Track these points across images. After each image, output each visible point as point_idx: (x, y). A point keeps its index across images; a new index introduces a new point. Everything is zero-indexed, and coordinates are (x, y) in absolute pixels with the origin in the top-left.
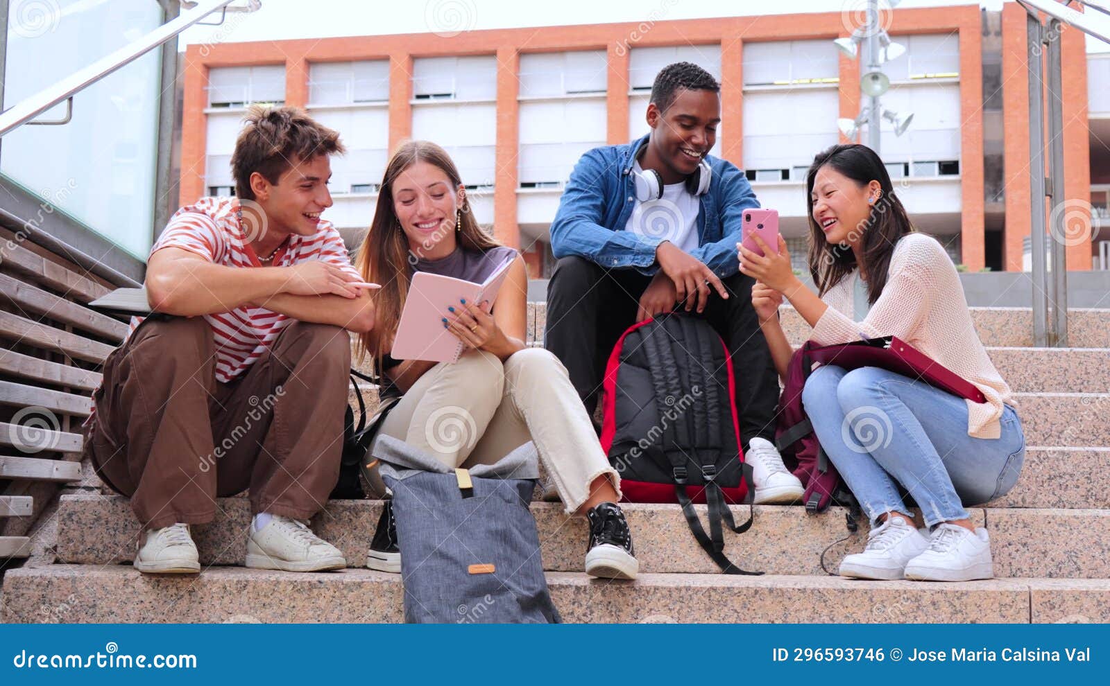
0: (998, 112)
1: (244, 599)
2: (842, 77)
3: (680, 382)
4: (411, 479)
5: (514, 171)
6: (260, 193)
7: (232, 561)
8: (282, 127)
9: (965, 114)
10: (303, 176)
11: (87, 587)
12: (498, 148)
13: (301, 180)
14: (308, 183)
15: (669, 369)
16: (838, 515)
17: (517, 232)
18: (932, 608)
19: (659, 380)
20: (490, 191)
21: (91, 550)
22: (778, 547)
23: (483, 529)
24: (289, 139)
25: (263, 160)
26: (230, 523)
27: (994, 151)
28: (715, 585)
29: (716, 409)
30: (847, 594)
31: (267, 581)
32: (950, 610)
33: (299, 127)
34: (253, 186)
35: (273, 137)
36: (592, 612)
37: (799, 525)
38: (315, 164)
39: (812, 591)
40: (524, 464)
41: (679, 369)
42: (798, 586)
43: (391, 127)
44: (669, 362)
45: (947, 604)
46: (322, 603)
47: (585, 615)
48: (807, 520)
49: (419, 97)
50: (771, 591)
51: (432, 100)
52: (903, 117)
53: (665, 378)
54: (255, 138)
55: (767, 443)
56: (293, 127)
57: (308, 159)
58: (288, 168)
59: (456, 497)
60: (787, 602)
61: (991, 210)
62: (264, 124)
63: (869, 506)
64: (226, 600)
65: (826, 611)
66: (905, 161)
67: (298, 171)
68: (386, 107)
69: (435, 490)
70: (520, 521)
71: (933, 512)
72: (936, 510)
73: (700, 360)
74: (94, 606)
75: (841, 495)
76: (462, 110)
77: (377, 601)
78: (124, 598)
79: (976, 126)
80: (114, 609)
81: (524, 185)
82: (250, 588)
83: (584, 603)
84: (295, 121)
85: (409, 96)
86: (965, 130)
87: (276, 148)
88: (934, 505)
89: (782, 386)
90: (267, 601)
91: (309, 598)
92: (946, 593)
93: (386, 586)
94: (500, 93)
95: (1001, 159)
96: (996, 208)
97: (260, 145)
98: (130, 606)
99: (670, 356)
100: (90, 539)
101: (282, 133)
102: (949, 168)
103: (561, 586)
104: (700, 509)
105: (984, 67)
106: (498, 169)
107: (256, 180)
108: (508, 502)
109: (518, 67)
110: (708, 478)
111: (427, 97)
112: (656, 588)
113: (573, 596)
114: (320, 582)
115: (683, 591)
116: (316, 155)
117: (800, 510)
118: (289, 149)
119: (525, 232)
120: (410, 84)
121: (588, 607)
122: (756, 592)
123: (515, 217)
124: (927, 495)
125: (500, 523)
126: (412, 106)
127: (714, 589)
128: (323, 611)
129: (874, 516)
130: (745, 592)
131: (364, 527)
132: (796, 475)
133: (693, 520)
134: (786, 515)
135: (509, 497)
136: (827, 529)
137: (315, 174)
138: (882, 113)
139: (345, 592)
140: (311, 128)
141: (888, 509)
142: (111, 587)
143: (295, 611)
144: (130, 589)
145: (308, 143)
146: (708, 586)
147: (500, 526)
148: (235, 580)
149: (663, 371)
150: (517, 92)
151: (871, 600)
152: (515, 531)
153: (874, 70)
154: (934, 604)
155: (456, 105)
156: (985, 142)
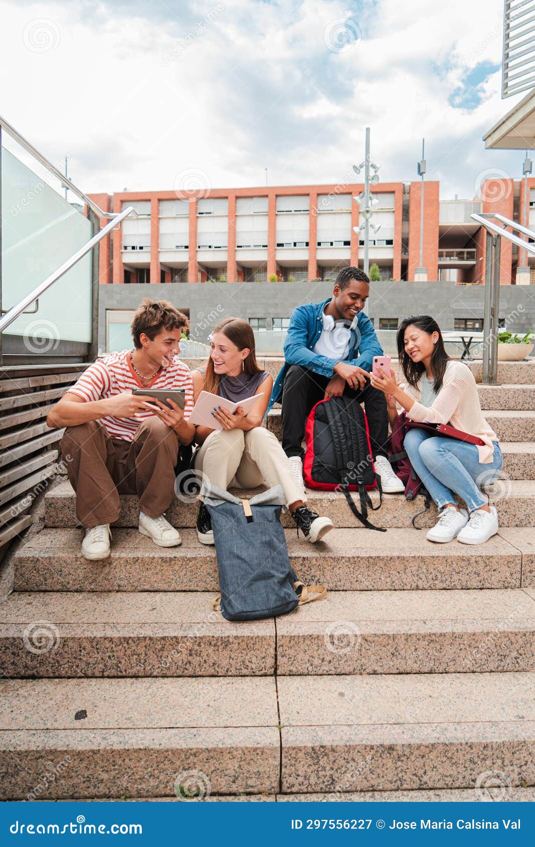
0: (407, 222)
1: (137, 566)
2: (353, 208)
3: (345, 435)
4: (221, 507)
5: (235, 242)
6: (145, 344)
7: (131, 525)
8: (159, 312)
9: (396, 224)
10: (167, 338)
11: (57, 562)
12: (229, 233)
13: (166, 340)
14: (169, 341)
15: (339, 428)
16: (421, 499)
17: (236, 263)
18: (475, 564)
19: (335, 434)
20: (226, 249)
21: (62, 521)
22: (392, 515)
23: (259, 541)
24: (162, 319)
25: (147, 328)
26: (129, 507)
27: (406, 236)
28: (371, 555)
29: (363, 448)
30: (435, 558)
31: (149, 558)
32: (484, 565)
33: (167, 313)
34: (141, 340)
35: (154, 317)
36: (311, 569)
37: (402, 505)
38: (173, 332)
39: (418, 557)
40: (277, 498)
41: (344, 425)
42: (412, 555)
43: (190, 225)
44: (339, 424)
45: (483, 562)
46: (176, 568)
47: (307, 571)
48: (406, 502)
49: (200, 213)
50: (398, 558)
51: (204, 215)
52: (377, 226)
53: (338, 433)
54: (144, 316)
55: (385, 459)
56: (165, 313)
57: (170, 329)
58: (160, 333)
59: (244, 521)
60: (406, 563)
61: (404, 258)
62: (150, 309)
63: (438, 500)
64: (128, 567)
65: (425, 567)
66: (374, 239)
67: (165, 335)
68: (188, 217)
69: (233, 515)
70: (276, 532)
71: (472, 505)
72: (474, 503)
73: (354, 418)
74: (61, 571)
75: (422, 491)
76: (215, 218)
77: (204, 566)
78: (76, 567)
79: (400, 227)
80: (71, 572)
81: (238, 247)
82: (140, 561)
83: (307, 565)
84: (166, 310)
85: (196, 213)
86: (395, 229)
87: (155, 323)
88: (472, 501)
89: (390, 431)
90: (148, 567)
91: (170, 565)
92: (482, 557)
93: (208, 559)
94: (229, 212)
95: (408, 239)
96: (405, 257)
97: (147, 320)
98: (79, 571)
99: (340, 421)
100: (61, 516)
101: (159, 315)
102: (389, 242)
103: (296, 557)
104: (355, 497)
105: (403, 206)
106: (229, 240)
107: (143, 337)
108: (270, 521)
109: (236, 202)
110: (360, 482)
111: (203, 213)
112: (343, 557)
113: (301, 562)
114: (175, 557)
115: (356, 559)
116: (174, 327)
117: (403, 497)
118: (161, 323)
119: (239, 264)
120: (196, 209)
121: (309, 567)
122: (391, 558)
123: (235, 258)
124: (469, 497)
125: (267, 536)
126: (197, 217)
127: (371, 557)
128: (177, 572)
129: (440, 506)
130: (386, 558)
131: (195, 509)
132: (400, 477)
133: (352, 505)
134: (396, 500)
135: (270, 519)
136: (415, 506)
137: (173, 337)
138: (369, 224)
139: (188, 562)
140: (173, 314)
141: (447, 502)
142: (69, 561)
143: (163, 572)
144: (79, 563)
145: (171, 322)
146: (368, 556)
147: (267, 538)
148: (132, 557)
149: (337, 429)
150: (235, 212)
151: (447, 561)
152: (275, 539)
153: (368, 209)
154: (476, 562)
155: (213, 217)
156: (403, 233)
